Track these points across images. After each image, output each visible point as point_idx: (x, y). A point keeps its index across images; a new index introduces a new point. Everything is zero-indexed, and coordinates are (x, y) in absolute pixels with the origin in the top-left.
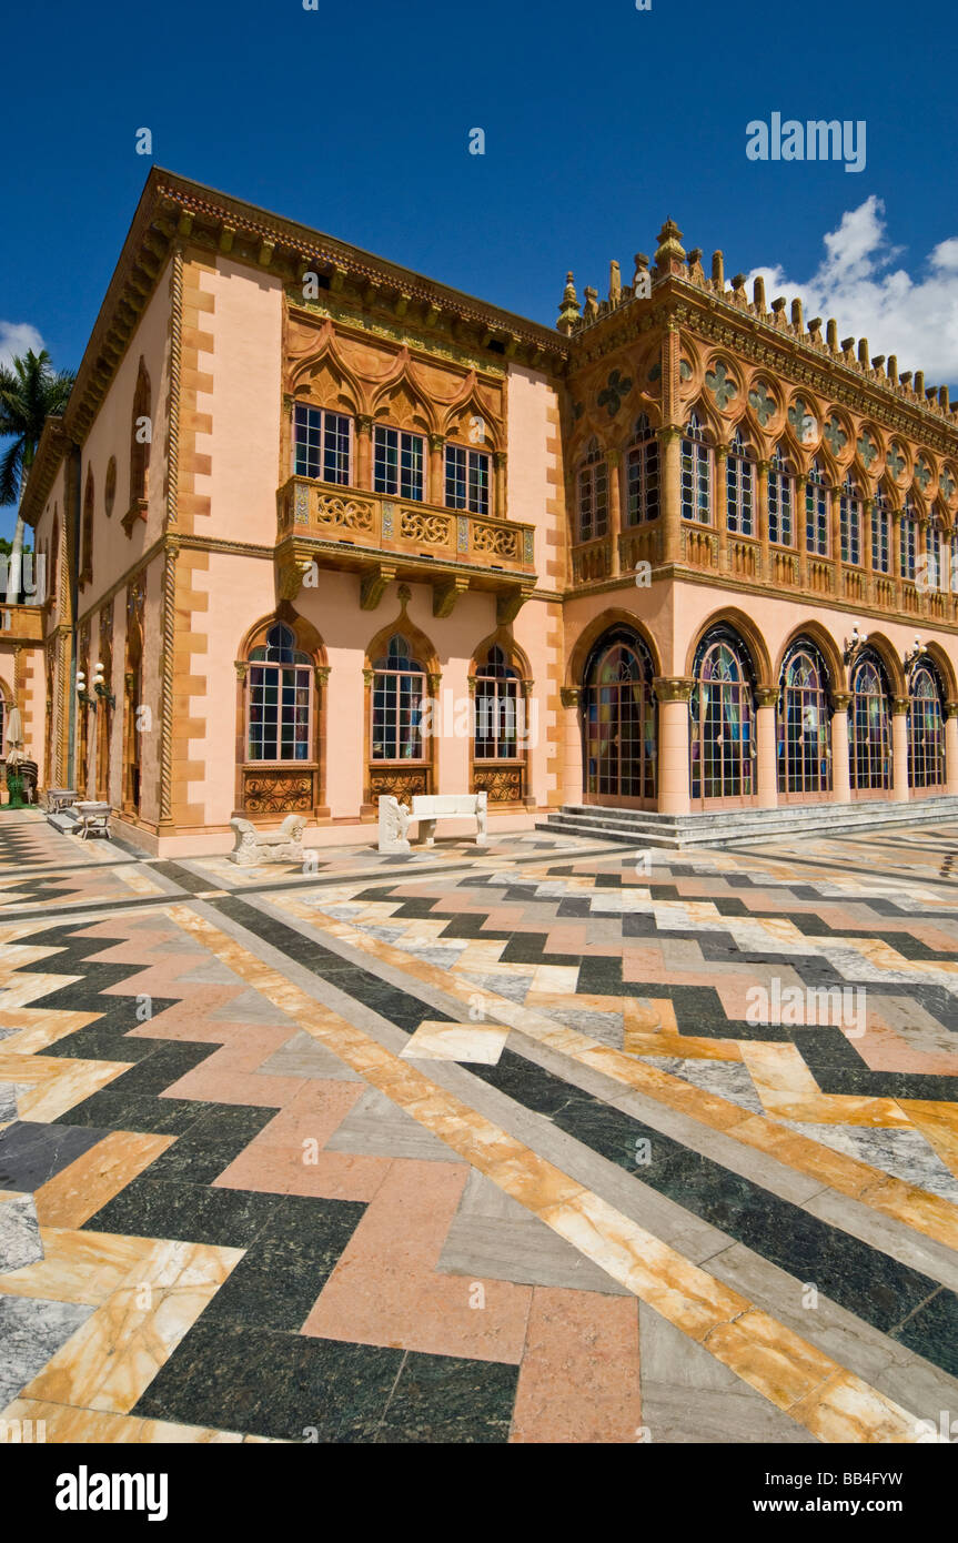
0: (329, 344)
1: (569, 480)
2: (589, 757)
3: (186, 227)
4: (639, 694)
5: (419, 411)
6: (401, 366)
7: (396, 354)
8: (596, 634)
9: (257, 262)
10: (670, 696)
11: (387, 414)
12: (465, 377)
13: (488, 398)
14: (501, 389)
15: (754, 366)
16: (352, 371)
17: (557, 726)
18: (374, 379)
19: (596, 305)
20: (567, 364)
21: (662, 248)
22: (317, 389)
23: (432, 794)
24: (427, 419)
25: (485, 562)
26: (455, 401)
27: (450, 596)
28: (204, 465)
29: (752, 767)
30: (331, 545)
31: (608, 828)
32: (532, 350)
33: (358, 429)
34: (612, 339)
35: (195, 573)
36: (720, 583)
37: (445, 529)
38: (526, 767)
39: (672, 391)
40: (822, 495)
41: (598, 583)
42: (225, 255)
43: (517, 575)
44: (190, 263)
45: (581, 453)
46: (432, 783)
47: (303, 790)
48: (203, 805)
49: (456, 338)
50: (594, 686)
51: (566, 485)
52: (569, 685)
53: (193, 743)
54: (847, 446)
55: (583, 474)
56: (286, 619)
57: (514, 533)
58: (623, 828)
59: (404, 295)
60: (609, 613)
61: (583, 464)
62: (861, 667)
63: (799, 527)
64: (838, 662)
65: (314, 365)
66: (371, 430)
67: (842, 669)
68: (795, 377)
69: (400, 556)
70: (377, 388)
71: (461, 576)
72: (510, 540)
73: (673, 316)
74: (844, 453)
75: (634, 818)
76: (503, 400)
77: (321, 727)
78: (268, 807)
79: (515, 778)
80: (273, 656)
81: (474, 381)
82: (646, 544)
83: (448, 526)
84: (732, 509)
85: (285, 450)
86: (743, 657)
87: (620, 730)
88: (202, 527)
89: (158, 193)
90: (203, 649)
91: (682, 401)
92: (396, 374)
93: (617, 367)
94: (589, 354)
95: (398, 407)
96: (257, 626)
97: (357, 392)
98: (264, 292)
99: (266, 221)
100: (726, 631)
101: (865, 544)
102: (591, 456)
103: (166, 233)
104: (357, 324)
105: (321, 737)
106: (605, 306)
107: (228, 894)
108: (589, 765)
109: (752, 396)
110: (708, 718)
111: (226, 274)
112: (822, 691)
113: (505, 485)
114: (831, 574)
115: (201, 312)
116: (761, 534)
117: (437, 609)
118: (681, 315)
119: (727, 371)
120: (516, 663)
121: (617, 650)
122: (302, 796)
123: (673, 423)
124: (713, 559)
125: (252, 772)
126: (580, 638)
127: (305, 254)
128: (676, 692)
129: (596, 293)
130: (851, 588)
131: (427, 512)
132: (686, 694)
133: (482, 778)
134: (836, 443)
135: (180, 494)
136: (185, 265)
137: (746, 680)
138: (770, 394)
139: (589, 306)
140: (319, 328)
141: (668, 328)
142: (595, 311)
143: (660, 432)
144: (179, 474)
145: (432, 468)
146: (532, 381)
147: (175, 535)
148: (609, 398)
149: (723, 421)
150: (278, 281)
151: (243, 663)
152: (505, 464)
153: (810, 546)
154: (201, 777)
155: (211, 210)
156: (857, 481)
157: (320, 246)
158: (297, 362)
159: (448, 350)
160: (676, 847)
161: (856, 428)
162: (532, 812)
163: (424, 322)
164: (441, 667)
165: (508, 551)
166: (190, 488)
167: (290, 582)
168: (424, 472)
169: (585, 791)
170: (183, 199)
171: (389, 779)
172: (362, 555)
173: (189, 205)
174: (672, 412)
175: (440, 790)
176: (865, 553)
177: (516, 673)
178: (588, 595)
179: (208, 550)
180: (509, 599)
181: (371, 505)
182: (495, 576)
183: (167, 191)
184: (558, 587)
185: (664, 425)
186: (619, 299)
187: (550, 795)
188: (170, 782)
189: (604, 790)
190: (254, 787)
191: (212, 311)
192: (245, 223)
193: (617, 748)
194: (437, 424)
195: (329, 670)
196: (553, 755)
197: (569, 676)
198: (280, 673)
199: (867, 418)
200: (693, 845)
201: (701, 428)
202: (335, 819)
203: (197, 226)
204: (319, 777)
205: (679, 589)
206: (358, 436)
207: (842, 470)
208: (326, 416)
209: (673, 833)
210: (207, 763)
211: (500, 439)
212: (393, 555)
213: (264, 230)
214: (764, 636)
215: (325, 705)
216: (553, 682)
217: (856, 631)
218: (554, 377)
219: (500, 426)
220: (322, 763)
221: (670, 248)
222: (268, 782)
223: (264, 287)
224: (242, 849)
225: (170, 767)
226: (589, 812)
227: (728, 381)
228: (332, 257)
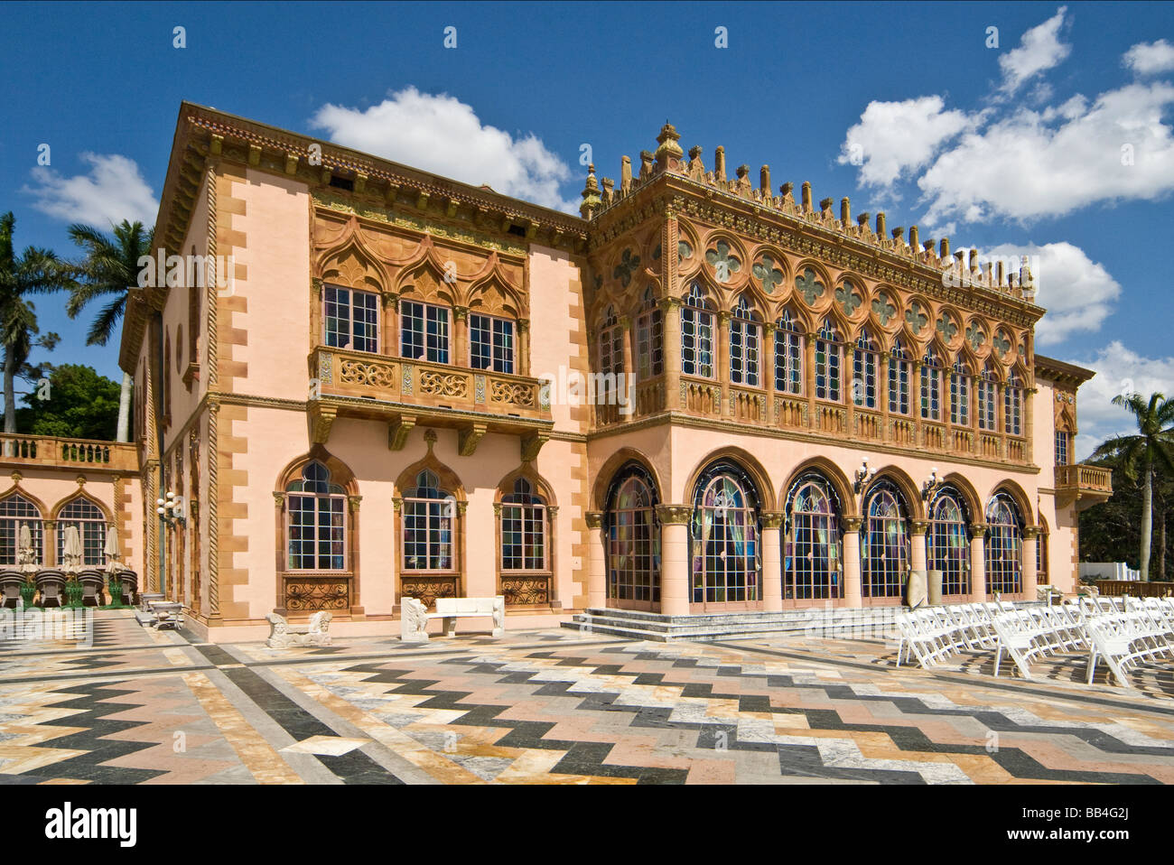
0: (354, 236)
1: (592, 341)
2: (610, 569)
3: (217, 148)
4: (649, 517)
5: (442, 288)
6: (423, 251)
7: (419, 241)
8: (614, 467)
9: (284, 170)
10: (669, 519)
11: (412, 290)
12: (487, 257)
13: (511, 274)
14: (523, 266)
15: (758, 242)
16: (376, 256)
17: (582, 544)
18: (398, 263)
19: (611, 192)
20: (586, 244)
21: (660, 148)
22: (345, 273)
23: (461, 597)
24: (450, 294)
25: (502, 411)
26: (477, 278)
27: (471, 438)
28: (241, 338)
29: (758, 578)
30: (353, 400)
31: (618, 625)
32: (552, 232)
33: (384, 304)
34: (622, 223)
35: (234, 422)
36: (719, 426)
37: (463, 385)
38: (552, 577)
39: (670, 268)
40: (834, 349)
41: (616, 426)
42: (254, 167)
43: (533, 421)
44: (222, 176)
45: (601, 318)
46: (461, 588)
47: (340, 593)
48: (248, 603)
49: (477, 225)
50: (614, 511)
51: (588, 345)
52: (593, 510)
53: (236, 555)
54: (861, 306)
55: (604, 334)
56: (319, 458)
57: (531, 387)
58: (629, 626)
59: (423, 193)
60: (623, 451)
61: (604, 327)
62: (876, 495)
63: (808, 377)
64: (849, 492)
65: (341, 254)
66: (397, 304)
67: (852, 496)
68: (802, 251)
69: (419, 408)
70: (401, 270)
71: (478, 422)
72: (528, 392)
73: (670, 205)
74: (858, 313)
75: (641, 618)
76: (526, 276)
77: (355, 544)
78: (308, 606)
79: (542, 586)
80: (309, 487)
81: (495, 261)
82: (653, 394)
83: (466, 382)
84: (736, 364)
85: (316, 325)
86: (747, 488)
87: (634, 548)
88: (240, 386)
89: (188, 123)
90: (244, 482)
91: (680, 276)
92: (419, 257)
93: (628, 246)
94: (605, 234)
95: (422, 285)
96: (292, 464)
97: (382, 274)
98: (292, 196)
99: (288, 140)
100: (729, 466)
101: (882, 391)
102: (610, 320)
103: (201, 153)
104: (383, 219)
105: (355, 551)
106: (618, 194)
107: (244, 666)
108: (611, 575)
109: (758, 269)
110: (711, 537)
111: (256, 182)
112: (833, 515)
113: (528, 346)
114: (843, 417)
115: (233, 215)
116: (766, 384)
117: (461, 450)
118: (678, 204)
119: (730, 248)
120: (541, 492)
121: (631, 482)
122: (339, 597)
123: (671, 295)
124: (716, 407)
125: (293, 578)
126: (600, 472)
127: (327, 164)
128: (674, 516)
129: (613, 183)
130: (865, 428)
131: (446, 371)
132: (684, 518)
133: (510, 585)
134: (850, 304)
135: (219, 362)
136: (218, 177)
137: (751, 507)
138: (777, 265)
139: (605, 194)
140: (345, 223)
141: (665, 216)
142: (611, 198)
143: (660, 303)
144: (218, 345)
145: (457, 334)
146: (554, 258)
147: (216, 394)
148: (622, 272)
149: (724, 291)
150: (305, 186)
151: (281, 493)
152: (527, 329)
153: (821, 393)
154: (246, 582)
155: (238, 133)
156: (872, 337)
157: (341, 157)
158: (324, 251)
159: (469, 235)
160: (664, 640)
161: (870, 291)
162: (557, 613)
163: (445, 213)
164: (467, 495)
165: (526, 402)
166: (229, 356)
167: (320, 430)
168: (450, 337)
169: (608, 596)
170: (211, 126)
171: (420, 585)
172: (383, 408)
173: (218, 130)
174: (670, 286)
175: (468, 595)
176: (882, 398)
177: (542, 500)
178: (606, 436)
179: (246, 405)
180: (530, 439)
181: (391, 367)
182: (511, 422)
183: (196, 121)
184: (582, 429)
185: (664, 297)
186: (629, 188)
187: (575, 599)
188: (217, 585)
189: (622, 596)
190: (295, 590)
191: (244, 213)
192: (269, 142)
193: (632, 562)
194: (460, 297)
195: (361, 498)
196: (579, 567)
197: (593, 503)
198: (316, 501)
199: (882, 281)
200: (681, 639)
201: (703, 298)
202: (368, 616)
203: (226, 146)
204: (354, 582)
205: (677, 433)
206: (384, 310)
207: (853, 328)
208: (354, 294)
209: (665, 630)
210: (250, 571)
211: (523, 308)
212: (413, 407)
213: (288, 147)
214: (767, 470)
215: (358, 526)
216: (578, 508)
217: (865, 465)
218: (576, 254)
219: (522, 297)
220: (356, 572)
221: (666, 148)
222: (308, 587)
223: (292, 192)
224: (274, 636)
225: (217, 574)
226: (607, 613)
227: (730, 257)
228: (352, 166)
